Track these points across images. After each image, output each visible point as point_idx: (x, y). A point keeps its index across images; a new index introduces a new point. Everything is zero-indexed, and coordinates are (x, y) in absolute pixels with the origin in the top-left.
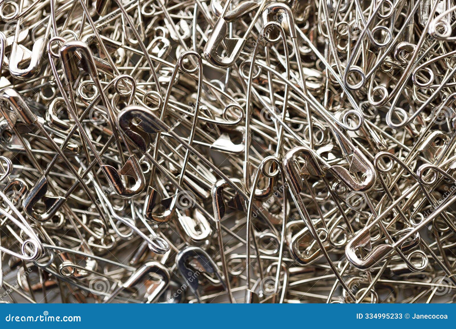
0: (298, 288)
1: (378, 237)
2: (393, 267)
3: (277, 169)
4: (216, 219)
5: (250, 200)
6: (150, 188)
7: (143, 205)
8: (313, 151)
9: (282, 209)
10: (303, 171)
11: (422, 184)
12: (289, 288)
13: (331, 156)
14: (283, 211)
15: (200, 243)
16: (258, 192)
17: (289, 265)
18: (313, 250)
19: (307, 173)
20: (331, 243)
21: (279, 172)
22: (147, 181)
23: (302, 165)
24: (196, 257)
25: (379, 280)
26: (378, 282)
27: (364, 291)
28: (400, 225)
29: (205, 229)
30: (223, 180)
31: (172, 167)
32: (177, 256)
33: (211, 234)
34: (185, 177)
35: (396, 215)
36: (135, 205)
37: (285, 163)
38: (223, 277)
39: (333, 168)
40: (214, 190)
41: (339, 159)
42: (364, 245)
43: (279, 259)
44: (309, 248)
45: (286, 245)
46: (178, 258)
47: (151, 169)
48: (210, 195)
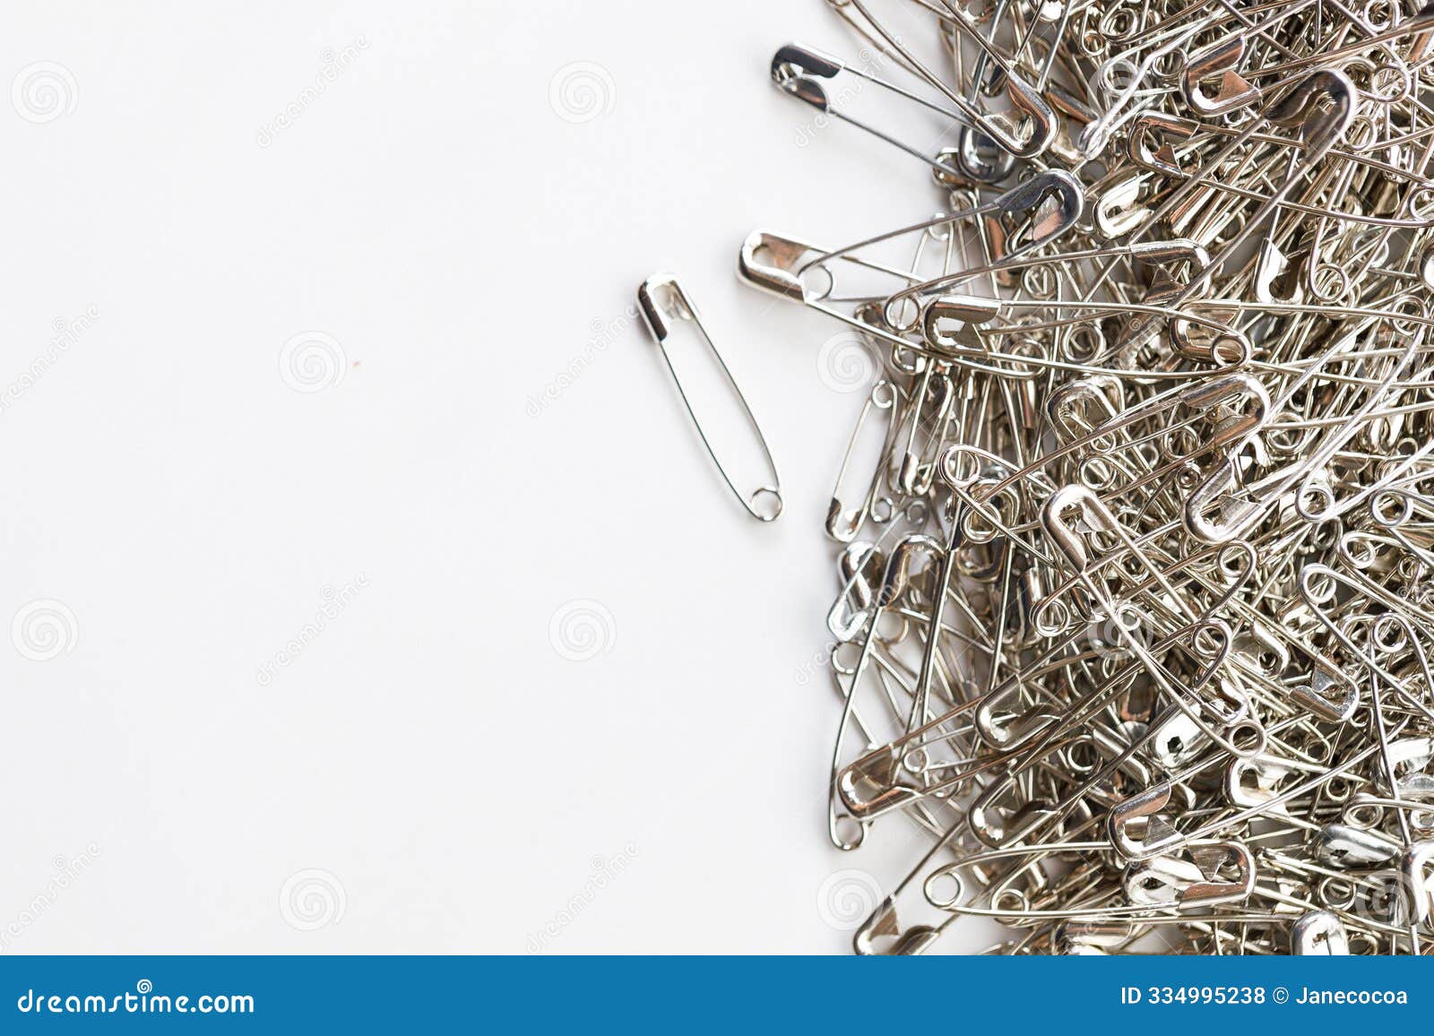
0: (997, 395)
1: (1098, 546)
2: (1035, 575)
3: (1227, 362)
4: (1134, 247)
5: (1171, 310)
6: (1195, 125)
7: (1158, 109)
8: (1258, 428)
9: (1146, 369)
10: (1223, 411)
11: (1194, 630)
12: (996, 380)
13: (1247, 462)
14: (1143, 372)
15: (1091, 216)
16: (1182, 327)
17: (1041, 381)
18: (1073, 425)
19: (1221, 417)
20: (1084, 461)
21: (1219, 366)
22: (1211, 121)
23: (1233, 407)
24: (1062, 207)
25: (1012, 545)
26: (1008, 544)
27: (995, 517)
28: (1115, 585)
29: (1115, 225)
30: (1209, 264)
31: (1228, 167)
32: (1064, 172)
33: (1105, 235)
34: (1212, 191)
35: (1137, 579)
36: (1161, 96)
37: (1241, 377)
38: (1020, 258)
39: (1228, 465)
40: (1186, 243)
41: (1241, 476)
42: (1086, 518)
43: (1054, 363)
44: (1076, 417)
45: (1080, 376)
46: (1060, 173)
47: (1230, 129)
48: (1176, 237)
